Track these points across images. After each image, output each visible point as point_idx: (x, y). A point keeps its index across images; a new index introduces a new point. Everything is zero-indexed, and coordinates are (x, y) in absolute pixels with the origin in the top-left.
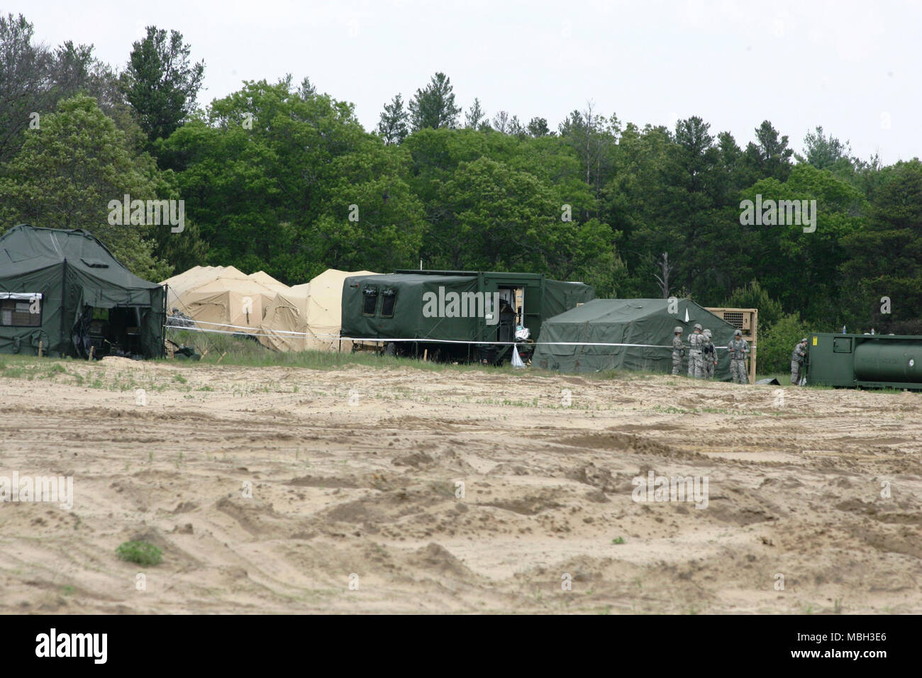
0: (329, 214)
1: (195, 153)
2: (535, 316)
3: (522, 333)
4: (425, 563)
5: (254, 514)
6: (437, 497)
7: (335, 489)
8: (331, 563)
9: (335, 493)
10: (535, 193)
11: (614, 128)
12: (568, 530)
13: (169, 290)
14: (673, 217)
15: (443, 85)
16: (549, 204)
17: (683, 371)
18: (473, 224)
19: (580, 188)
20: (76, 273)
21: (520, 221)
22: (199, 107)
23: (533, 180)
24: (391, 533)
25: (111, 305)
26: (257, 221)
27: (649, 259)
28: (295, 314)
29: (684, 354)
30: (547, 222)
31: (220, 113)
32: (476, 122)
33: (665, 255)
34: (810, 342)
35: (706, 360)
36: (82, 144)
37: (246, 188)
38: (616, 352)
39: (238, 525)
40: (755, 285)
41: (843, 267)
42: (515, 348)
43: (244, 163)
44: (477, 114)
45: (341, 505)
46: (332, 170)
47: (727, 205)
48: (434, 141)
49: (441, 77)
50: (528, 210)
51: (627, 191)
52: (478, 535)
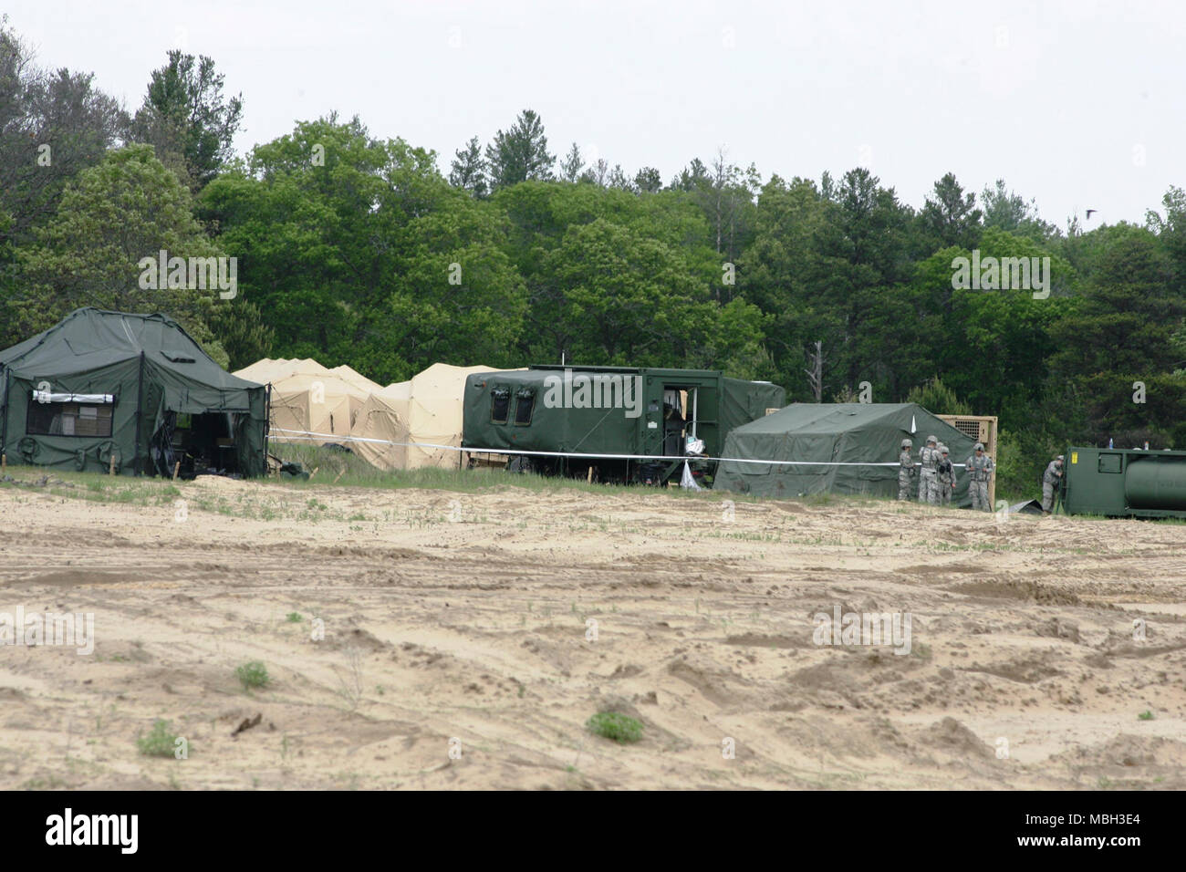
0: (404, 292)
1: (233, 213)
2: (711, 424)
3: (694, 446)
4: (942, 742)
5: (720, 680)
6: (916, 660)
7: (791, 650)
8: (832, 741)
9: (792, 655)
10: (664, 265)
11: (752, 181)
12: (1079, 702)
13: (273, 391)
14: (831, 295)
15: (533, 126)
16: (682, 280)
17: (913, 495)
18: (588, 306)
19: (708, 258)
20: (156, 368)
21: (646, 302)
22: (236, 154)
23: (662, 248)
24: (871, 704)
25: (199, 410)
26: (312, 300)
27: (798, 350)
28: (394, 421)
29: (914, 474)
30: (678, 302)
31: (264, 162)
32: (573, 173)
33: (819, 345)
34: (1067, 460)
35: (942, 481)
36: (136, 204)
37: (300, 258)
38: (824, 471)
39: (698, 693)
40: (938, 384)
41: (1052, 362)
42: (687, 466)
43: (296, 226)
44: (575, 164)
45: (802, 669)
46: (408, 235)
47: (898, 281)
48: (533, 198)
49: (530, 115)
50: (656, 287)
51: (769, 262)
52: (976, 707)
